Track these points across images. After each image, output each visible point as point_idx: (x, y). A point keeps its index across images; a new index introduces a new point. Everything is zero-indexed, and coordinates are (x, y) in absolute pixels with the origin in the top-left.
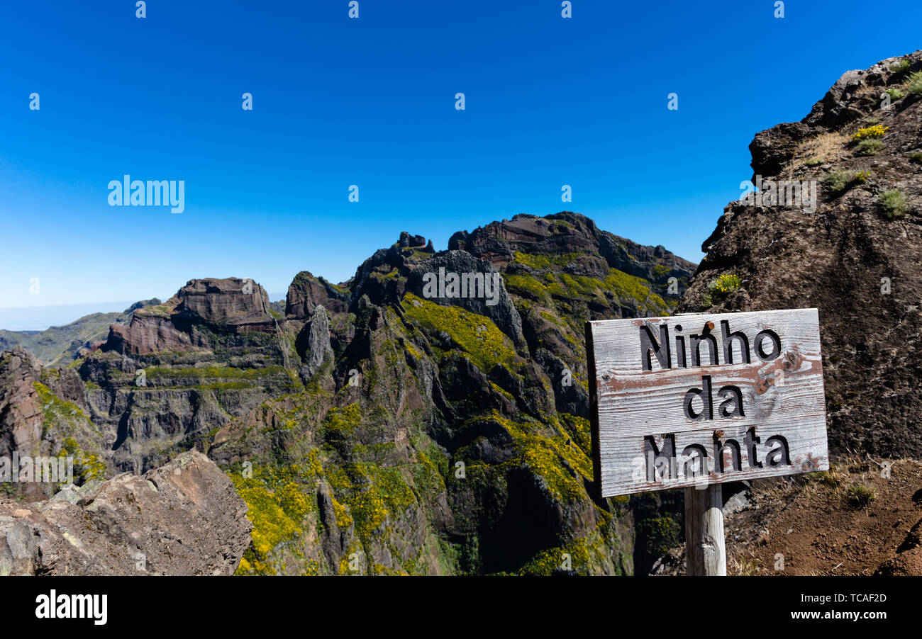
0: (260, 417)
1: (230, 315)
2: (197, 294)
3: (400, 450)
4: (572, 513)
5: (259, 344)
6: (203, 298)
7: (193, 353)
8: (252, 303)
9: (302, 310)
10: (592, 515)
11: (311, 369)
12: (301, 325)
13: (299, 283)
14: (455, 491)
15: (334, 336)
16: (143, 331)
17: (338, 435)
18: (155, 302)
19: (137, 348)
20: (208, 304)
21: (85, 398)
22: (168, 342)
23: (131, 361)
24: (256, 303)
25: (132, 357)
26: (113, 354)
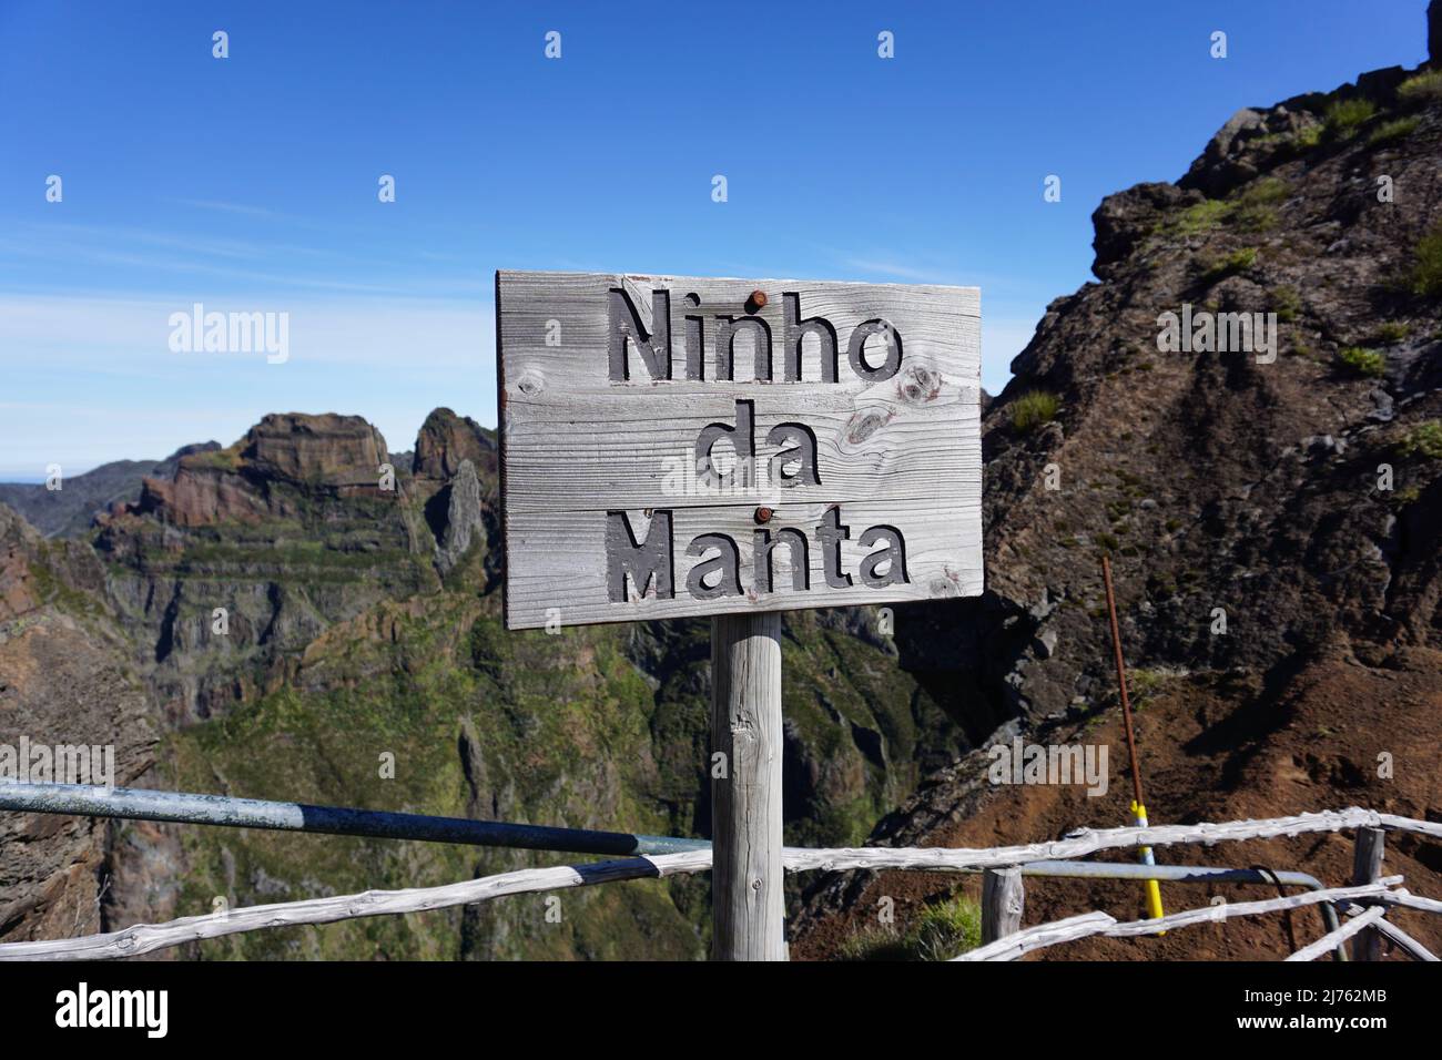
0: (373, 624)
1: (327, 469)
2: (278, 436)
3: (583, 678)
4: (832, 770)
5: (372, 515)
6: (286, 442)
7: (271, 526)
8: (361, 452)
9: (438, 466)
10: (860, 774)
11: (451, 554)
12: (437, 487)
13: (435, 424)
14: (663, 737)
15: (486, 507)
16: (193, 490)
17: (492, 655)
18: (213, 446)
19: (185, 515)
20: (294, 452)
21: (107, 588)
22: (234, 509)
23: (177, 534)
24: (367, 453)
25: (179, 529)
26: (147, 523)
